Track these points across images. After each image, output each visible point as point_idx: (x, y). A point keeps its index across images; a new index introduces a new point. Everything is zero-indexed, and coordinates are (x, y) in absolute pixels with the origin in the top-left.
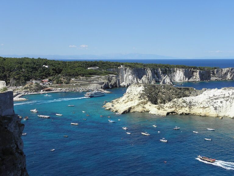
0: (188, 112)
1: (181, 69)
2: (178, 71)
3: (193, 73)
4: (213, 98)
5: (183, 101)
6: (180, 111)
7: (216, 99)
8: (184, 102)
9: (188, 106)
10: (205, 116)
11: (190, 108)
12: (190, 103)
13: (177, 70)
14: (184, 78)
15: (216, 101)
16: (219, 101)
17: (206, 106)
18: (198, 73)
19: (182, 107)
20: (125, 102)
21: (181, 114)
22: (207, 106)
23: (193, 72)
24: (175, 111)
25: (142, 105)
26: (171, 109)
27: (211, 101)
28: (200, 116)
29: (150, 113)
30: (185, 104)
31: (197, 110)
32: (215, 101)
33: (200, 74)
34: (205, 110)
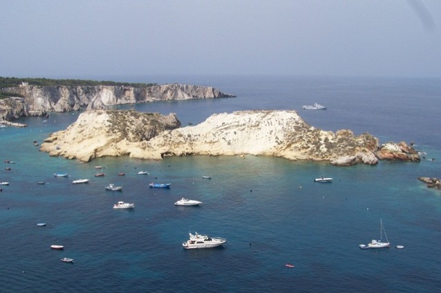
0: (190, 151)
1: (109, 87)
2: (105, 90)
3: (124, 92)
4: (223, 127)
5: (178, 134)
6: (179, 151)
7: (226, 129)
8: (181, 136)
9: (188, 141)
10: (218, 156)
11: (191, 144)
12: (189, 136)
13: (103, 88)
14: (114, 99)
15: (227, 131)
16: (232, 131)
17: (214, 141)
18: (132, 92)
19: (179, 143)
20: (76, 140)
21: (181, 155)
22: (216, 140)
23: (125, 90)
24: (170, 151)
25: (113, 144)
26: (164, 148)
27: (220, 133)
28: (211, 155)
29: (131, 156)
30: (181, 139)
31: (201, 147)
32: (225, 131)
33: (135, 92)
34: (214, 146)
